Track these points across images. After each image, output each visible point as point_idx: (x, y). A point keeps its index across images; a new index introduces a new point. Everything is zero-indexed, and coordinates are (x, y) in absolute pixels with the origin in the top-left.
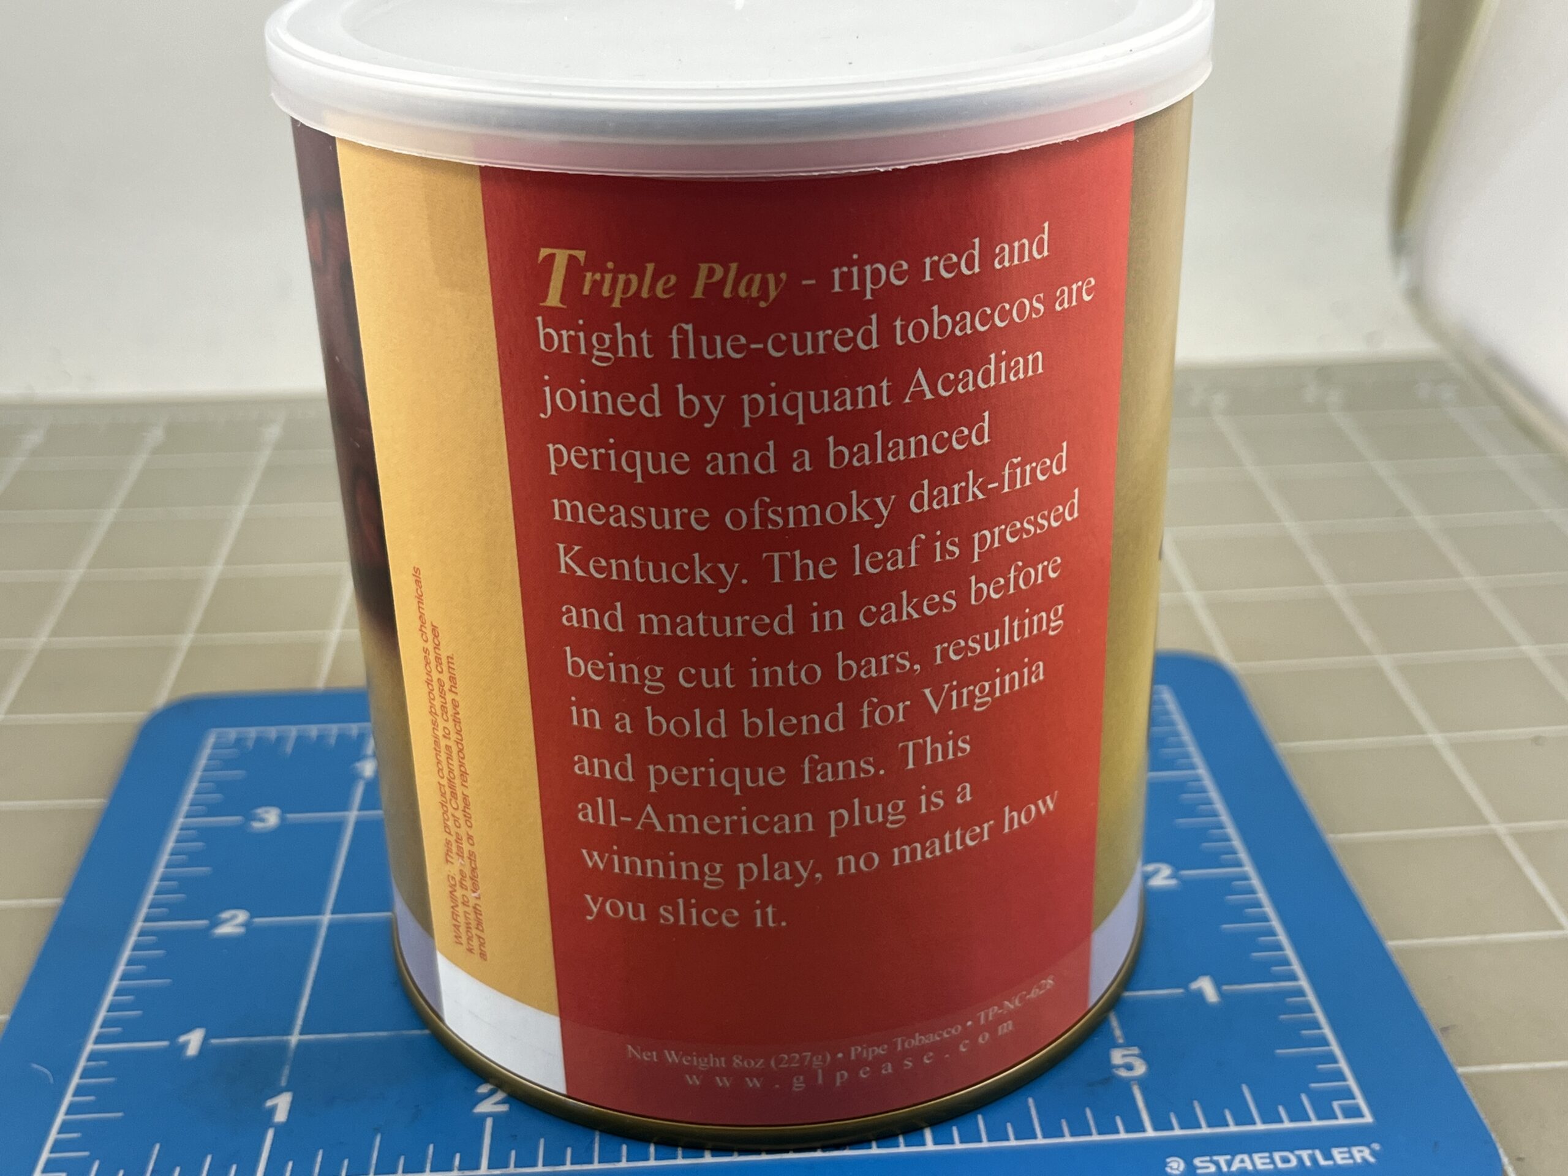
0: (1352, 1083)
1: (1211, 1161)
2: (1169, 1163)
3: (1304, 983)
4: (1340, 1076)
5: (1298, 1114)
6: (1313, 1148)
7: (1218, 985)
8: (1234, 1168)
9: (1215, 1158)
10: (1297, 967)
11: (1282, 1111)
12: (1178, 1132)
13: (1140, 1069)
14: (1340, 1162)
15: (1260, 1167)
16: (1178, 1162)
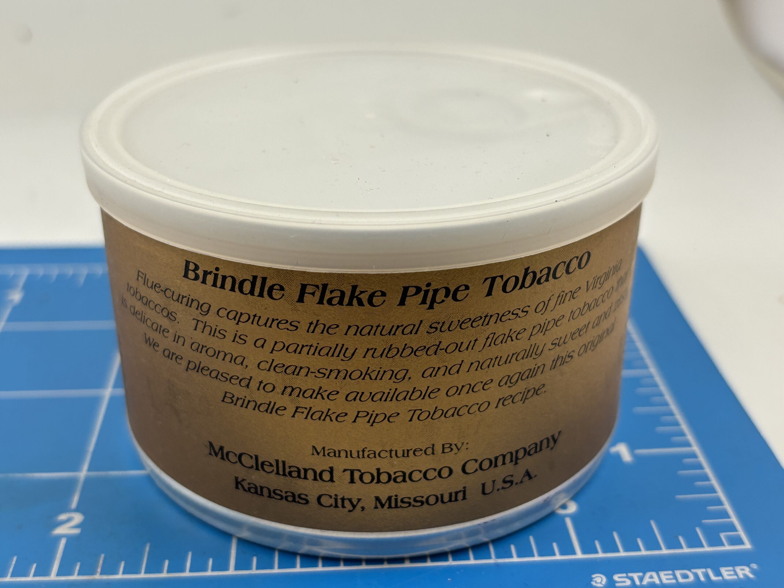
0: (734, 519)
1: (627, 577)
2: (594, 578)
3: (696, 448)
4: (725, 515)
5: (694, 542)
6: (706, 567)
7: (632, 448)
8: (645, 582)
9: (630, 575)
10: (690, 437)
11: (681, 539)
12: (601, 555)
13: (572, 508)
14: (727, 577)
15: (665, 581)
16: (600, 577)
